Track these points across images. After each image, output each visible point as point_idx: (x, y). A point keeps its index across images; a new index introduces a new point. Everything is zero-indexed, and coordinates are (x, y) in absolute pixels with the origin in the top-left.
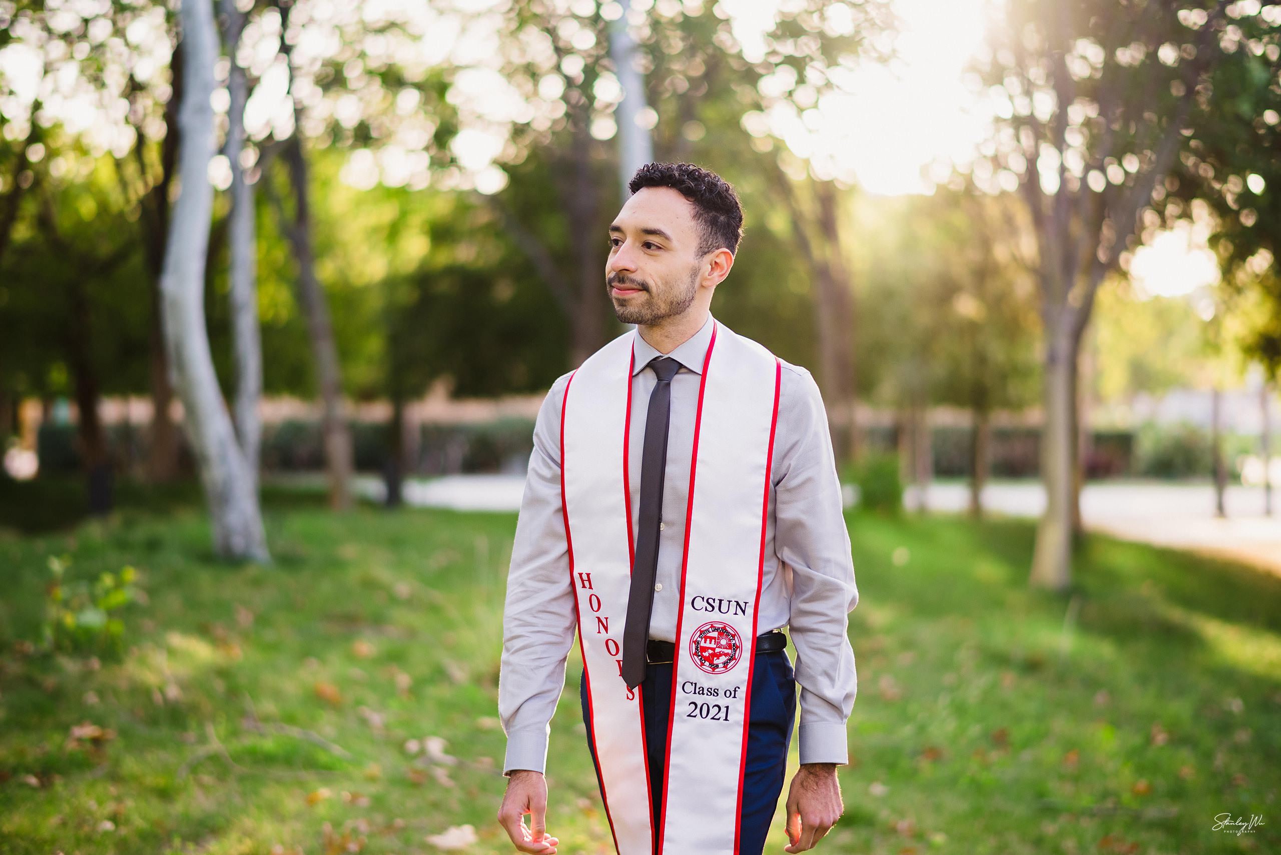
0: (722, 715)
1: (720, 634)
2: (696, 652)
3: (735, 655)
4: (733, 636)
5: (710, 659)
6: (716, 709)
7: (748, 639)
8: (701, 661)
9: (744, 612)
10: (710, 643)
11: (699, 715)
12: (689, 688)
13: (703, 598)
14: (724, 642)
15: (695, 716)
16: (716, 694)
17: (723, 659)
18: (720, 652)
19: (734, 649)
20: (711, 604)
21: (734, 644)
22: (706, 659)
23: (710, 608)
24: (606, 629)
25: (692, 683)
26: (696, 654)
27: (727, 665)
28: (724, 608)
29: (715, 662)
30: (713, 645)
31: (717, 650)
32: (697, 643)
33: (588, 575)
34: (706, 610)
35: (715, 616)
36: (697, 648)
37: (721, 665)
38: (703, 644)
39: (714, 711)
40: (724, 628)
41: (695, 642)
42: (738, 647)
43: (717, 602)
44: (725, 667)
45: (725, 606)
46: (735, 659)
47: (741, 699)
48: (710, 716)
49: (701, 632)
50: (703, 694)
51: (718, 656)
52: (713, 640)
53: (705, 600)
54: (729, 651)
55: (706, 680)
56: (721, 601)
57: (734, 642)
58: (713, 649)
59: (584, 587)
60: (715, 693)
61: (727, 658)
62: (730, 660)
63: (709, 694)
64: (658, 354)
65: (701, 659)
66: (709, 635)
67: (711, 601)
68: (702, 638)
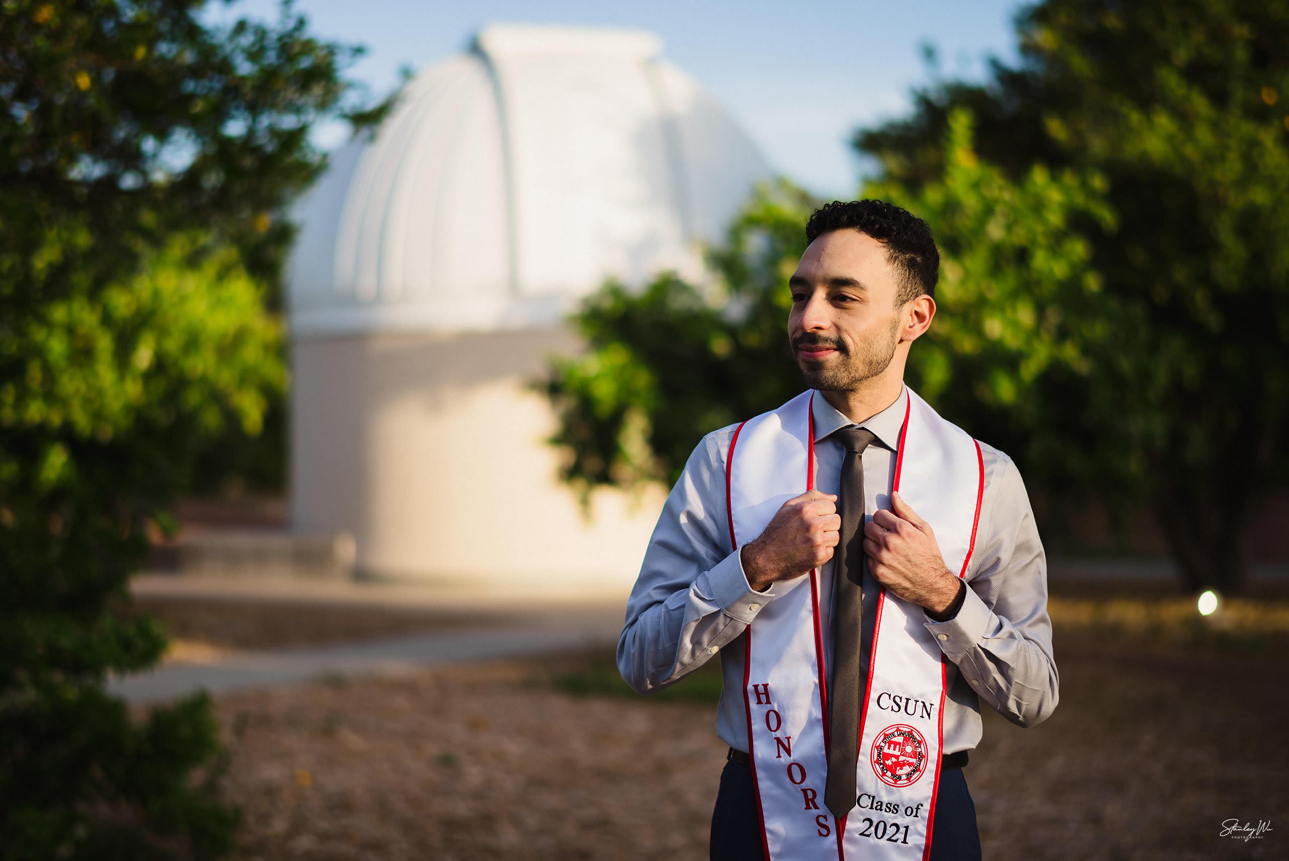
0: (900, 836)
1: (906, 739)
2: (877, 759)
3: (919, 766)
4: (920, 742)
5: (892, 769)
6: (894, 829)
7: (933, 748)
8: (882, 771)
9: (929, 715)
10: (894, 749)
11: (873, 835)
12: (866, 800)
13: (890, 696)
14: (909, 749)
15: (869, 836)
16: (895, 811)
17: (907, 769)
18: (904, 761)
19: (919, 759)
20: (900, 704)
21: (919, 752)
22: (889, 768)
23: (896, 708)
24: (789, 751)
25: (869, 796)
26: (877, 762)
27: (911, 777)
28: (910, 709)
29: (898, 772)
30: (897, 753)
31: (902, 758)
32: (880, 748)
33: (765, 686)
34: (892, 710)
35: (900, 718)
36: (879, 755)
37: (904, 777)
38: (886, 750)
39: (891, 831)
40: (911, 733)
41: (877, 747)
42: (923, 757)
43: (904, 701)
44: (909, 779)
45: (911, 704)
46: (919, 770)
47: (923, 818)
48: (886, 837)
49: (886, 736)
50: (881, 810)
51: (902, 765)
52: (898, 746)
53: (892, 698)
54: (914, 761)
55: (886, 794)
56: (908, 700)
57: (920, 750)
58: (897, 757)
59: (759, 701)
60: (894, 808)
61: (911, 768)
62: (914, 771)
63: (888, 810)
64: (849, 422)
65: (883, 768)
66: (894, 739)
67: (897, 699)
68: (885, 744)
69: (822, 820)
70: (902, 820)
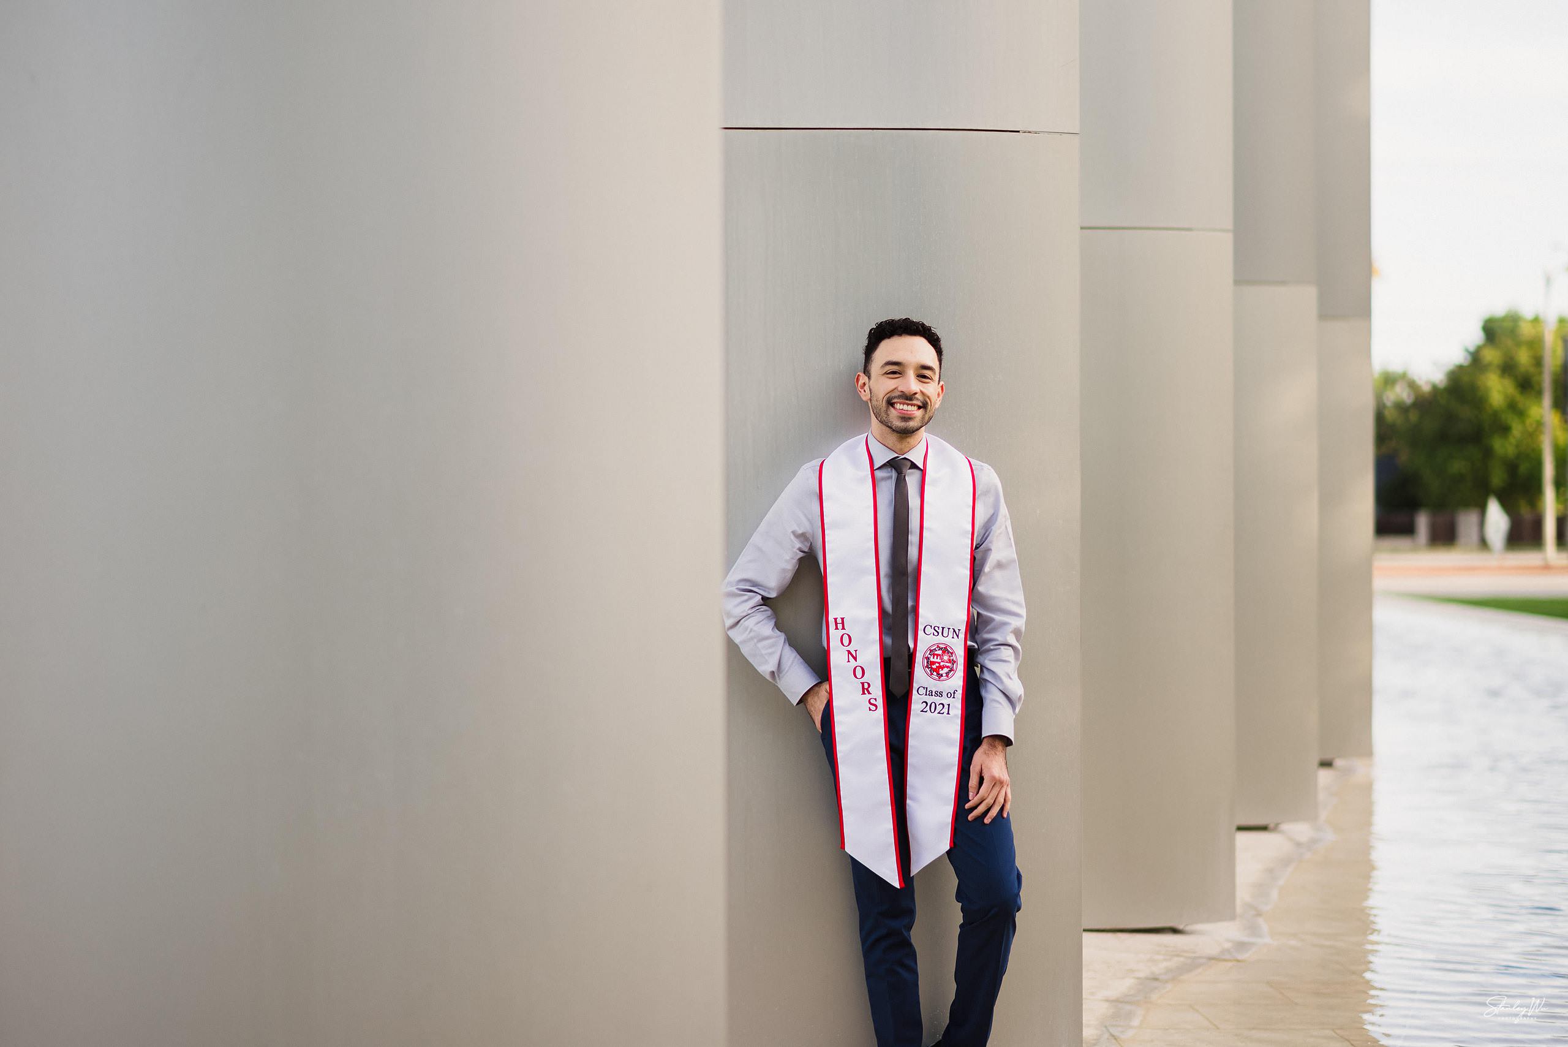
0: (945, 710)
1: (944, 652)
2: (927, 665)
3: (953, 667)
4: (952, 653)
5: (937, 670)
6: (941, 706)
7: (961, 657)
8: (930, 672)
9: (958, 636)
10: (937, 659)
11: (929, 710)
12: (922, 691)
13: (931, 626)
14: (946, 658)
15: (926, 712)
16: (941, 696)
17: (946, 670)
19: (952, 663)
20: (936, 631)
21: (952, 659)
22: (935, 670)
23: (936, 634)
24: (855, 659)
25: (924, 688)
26: (927, 667)
27: (948, 674)
28: (945, 634)
29: (941, 672)
30: (939, 660)
31: (942, 664)
32: (928, 658)
33: (843, 619)
34: (934, 635)
35: (940, 639)
36: (928, 662)
37: (944, 675)
38: (932, 659)
39: (939, 708)
40: (946, 648)
41: (926, 658)
42: (955, 662)
43: (941, 629)
44: (947, 676)
45: (946, 630)
46: (953, 670)
47: (958, 698)
48: (937, 711)
49: (931, 651)
50: (932, 695)
51: (942, 668)
52: (939, 657)
53: (933, 628)
54: (950, 665)
55: (933, 684)
56: (943, 628)
57: (952, 657)
58: (939, 663)
59: (837, 628)
60: (940, 694)
61: (948, 669)
62: (950, 671)
63: (936, 695)
64: (897, 455)
65: (931, 670)
66: (936, 653)
67: (936, 628)
68: (932, 656)
70: (945, 701)
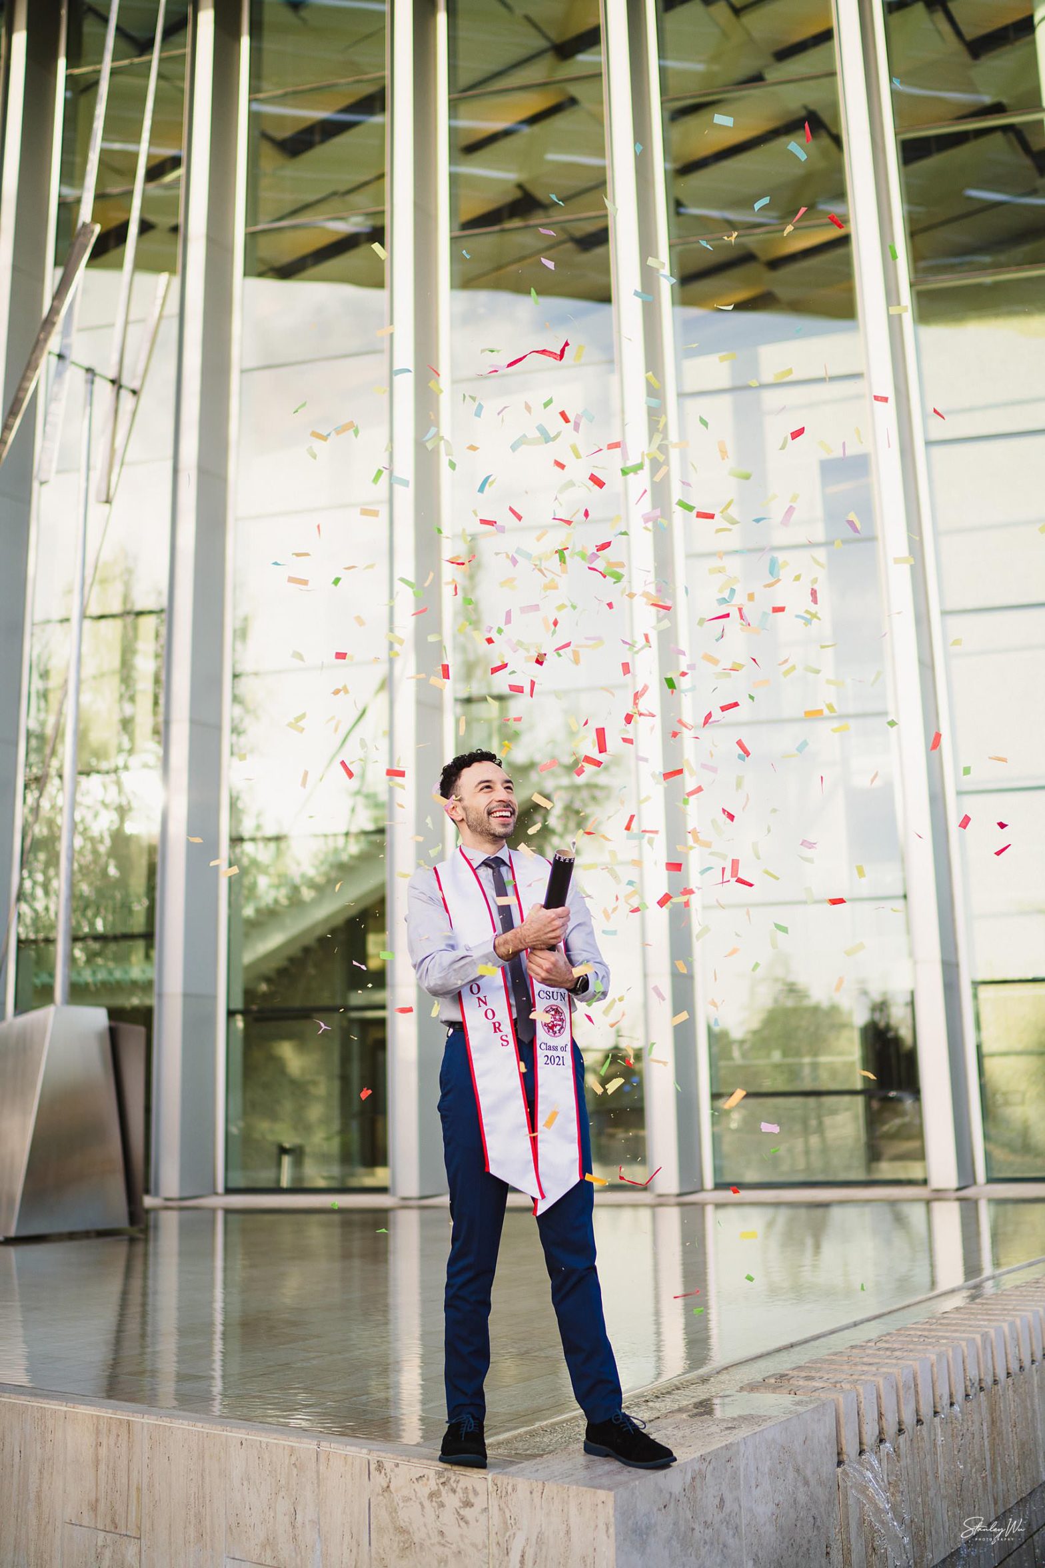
1: (556, 1013)
3: (564, 1024)
4: (562, 1013)
5: (552, 1028)
6: (558, 1059)
7: (568, 1014)
9: (564, 998)
10: (551, 1018)
11: (550, 1064)
12: (543, 1046)
14: (557, 1017)
16: (557, 1050)
17: (558, 1027)
18: (556, 1023)
19: (563, 1020)
20: (549, 995)
21: (563, 1018)
23: (548, 998)
25: (544, 1044)
26: (544, 1025)
27: (561, 1030)
28: (555, 997)
29: (554, 1029)
35: (551, 1002)
37: (557, 1031)
39: (556, 1061)
40: (557, 1008)
43: (551, 993)
44: (559, 1033)
45: (555, 994)
46: (563, 1027)
47: (569, 1051)
48: (555, 1064)
50: (550, 1050)
51: (556, 1026)
53: (546, 993)
54: (560, 1023)
55: (552, 1041)
58: (553, 1022)
60: (555, 1048)
61: (560, 1026)
63: (554, 1050)
65: (547, 1028)
69: (504, 1038)
